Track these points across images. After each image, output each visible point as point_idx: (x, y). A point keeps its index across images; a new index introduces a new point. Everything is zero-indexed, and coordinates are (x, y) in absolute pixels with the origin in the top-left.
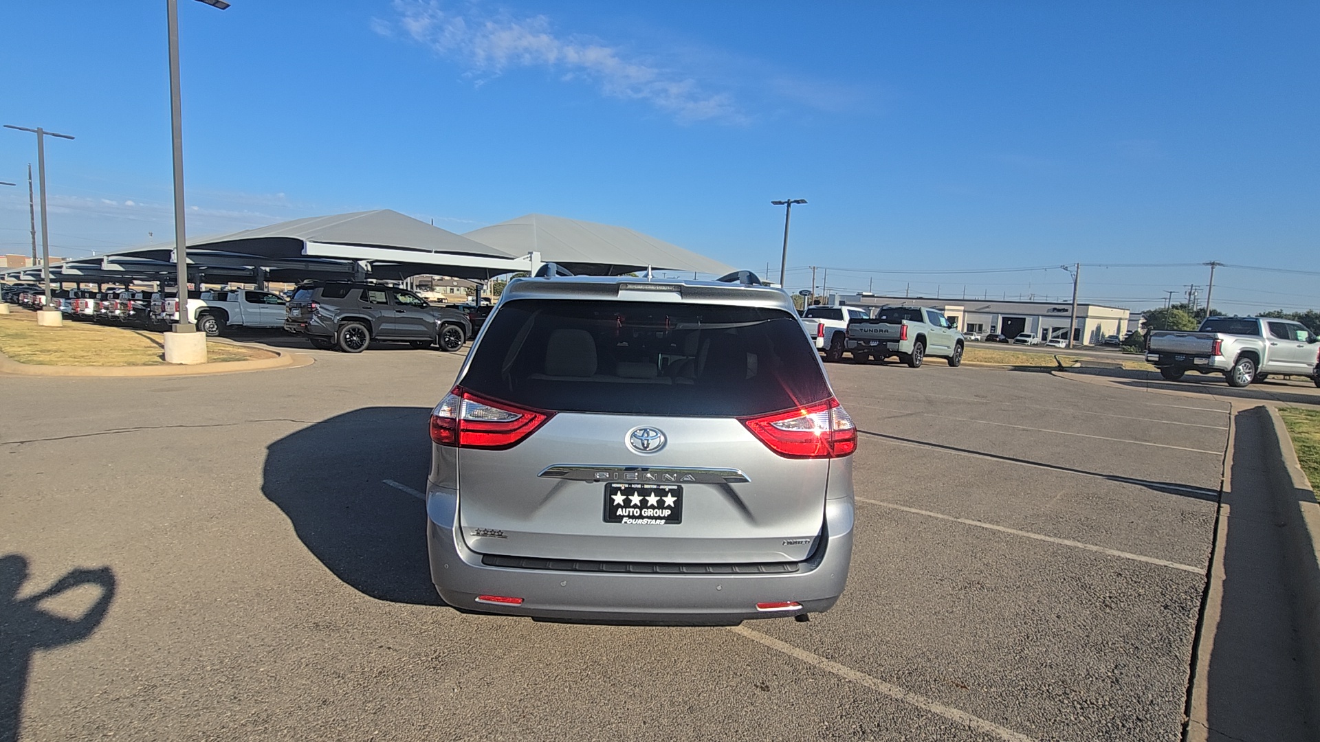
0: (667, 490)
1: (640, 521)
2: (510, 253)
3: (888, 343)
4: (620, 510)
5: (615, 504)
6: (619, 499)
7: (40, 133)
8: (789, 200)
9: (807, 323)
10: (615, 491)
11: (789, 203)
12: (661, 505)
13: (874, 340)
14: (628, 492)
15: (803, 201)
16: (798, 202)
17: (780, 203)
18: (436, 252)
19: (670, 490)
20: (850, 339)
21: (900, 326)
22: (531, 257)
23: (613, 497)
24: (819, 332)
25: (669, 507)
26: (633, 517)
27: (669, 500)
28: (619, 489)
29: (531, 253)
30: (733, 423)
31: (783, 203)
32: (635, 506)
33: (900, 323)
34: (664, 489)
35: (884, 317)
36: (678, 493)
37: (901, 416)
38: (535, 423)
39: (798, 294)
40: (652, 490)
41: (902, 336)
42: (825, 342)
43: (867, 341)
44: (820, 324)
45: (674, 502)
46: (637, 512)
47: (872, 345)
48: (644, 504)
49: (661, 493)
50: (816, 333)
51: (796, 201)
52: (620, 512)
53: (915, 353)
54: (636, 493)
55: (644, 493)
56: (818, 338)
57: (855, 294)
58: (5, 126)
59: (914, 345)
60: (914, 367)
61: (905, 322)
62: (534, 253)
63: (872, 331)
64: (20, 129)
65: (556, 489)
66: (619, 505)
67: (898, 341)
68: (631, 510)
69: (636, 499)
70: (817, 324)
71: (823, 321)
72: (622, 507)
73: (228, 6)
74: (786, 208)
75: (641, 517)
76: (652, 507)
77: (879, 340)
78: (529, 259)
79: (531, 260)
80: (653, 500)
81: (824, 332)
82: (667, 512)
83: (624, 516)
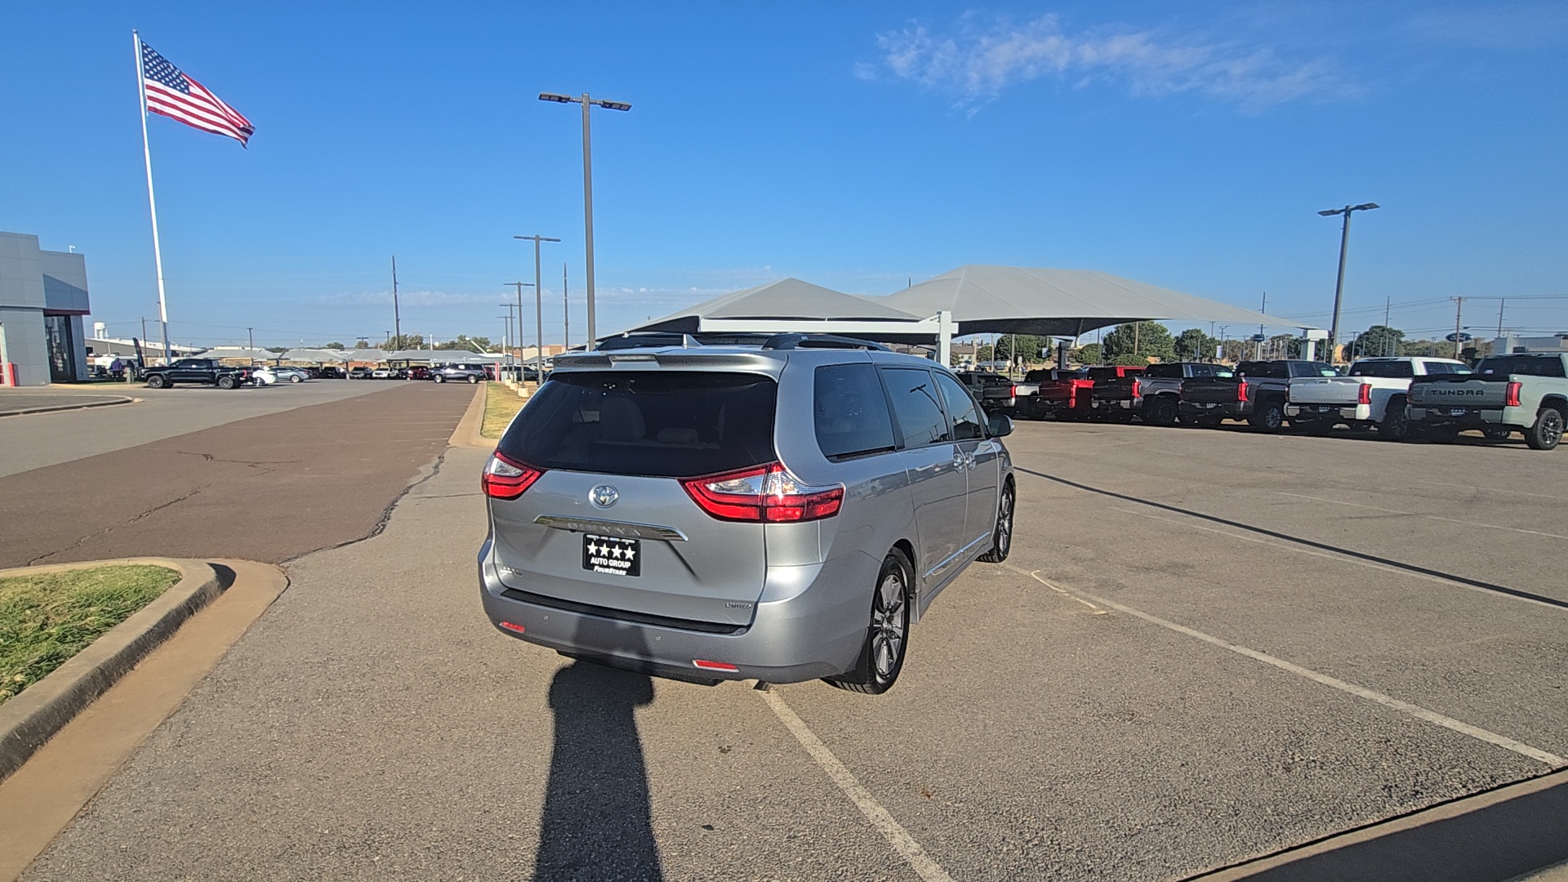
0: (627, 544)
1: (607, 570)
2: (916, 314)
3: (1483, 411)
4: (593, 558)
5: (590, 553)
6: (592, 549)
7: (538, 239)
8: (1347, 207)
9: (1342, 384)
10: (588, 542)
11: (1347, 212)
12: (623, 557)
13: (1458, 407)
14: (599, 543)
15: (1372, 206)
16: (1363, 208)
17: (1333, 212)
18: (829, 320)
19: (630, 544)
20: (1415, 406)
21: (1506, 383)
22: (939, 317)
23: (589, 546)
24: (1361, 396)
25: (629, 560)
26: (602, 566)
27: (630, 553)
28: (592, 540)
29: (939, 313)
30: (674, 482)
31: (1339, 212)
32: (604, 557)
33: (1507, 379)
34: (624, 543)
35: (1490, 372)
36: (636, 547)
37: (1384, 517)
38: (533, 479)
39: (1445, 340)
40: (616, 543)
41: (1510, 399)
42: (1371, 411)
43: (1445, 408)
44: (1363, 386)
45: (634, 556)
46: (605, 562)
47: (1453, 414)
48: (610, 556)
49: (623, 547)
50: (1357, 398)
51: (1357, 208)
52: (593, 560)
53: (1540, 425)
54: (605, 545)
55: (611, 545)
56: (1359, 406)
57: (1553, 335)
58: (515, 237)
59: (1539, 414)
60: (1538, 447)
61: (1515, 378)
62: (943, 312)
63: (1454, 393)
64: (525, 238)
65: (547, 537)
66: (592, 555)
67: (1502, 408)
68: (601, 559)
69: (605, 550)
70: (1359, 385)
71: (1367, 380)
72: (595, 556)
73: (630, 107)
74: (1343, 218)
75: (608, 566)
76: (616, 558)
77: (1467, 407)
78: (938, 319)
79: (939, 321)
80: (617, 552)
81: (1370, 397)
82: (627, 565)
83: (596, 565)
